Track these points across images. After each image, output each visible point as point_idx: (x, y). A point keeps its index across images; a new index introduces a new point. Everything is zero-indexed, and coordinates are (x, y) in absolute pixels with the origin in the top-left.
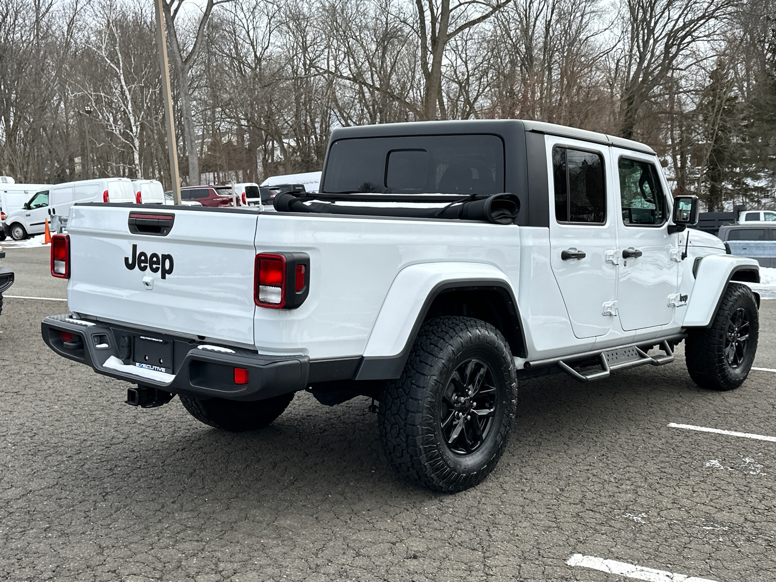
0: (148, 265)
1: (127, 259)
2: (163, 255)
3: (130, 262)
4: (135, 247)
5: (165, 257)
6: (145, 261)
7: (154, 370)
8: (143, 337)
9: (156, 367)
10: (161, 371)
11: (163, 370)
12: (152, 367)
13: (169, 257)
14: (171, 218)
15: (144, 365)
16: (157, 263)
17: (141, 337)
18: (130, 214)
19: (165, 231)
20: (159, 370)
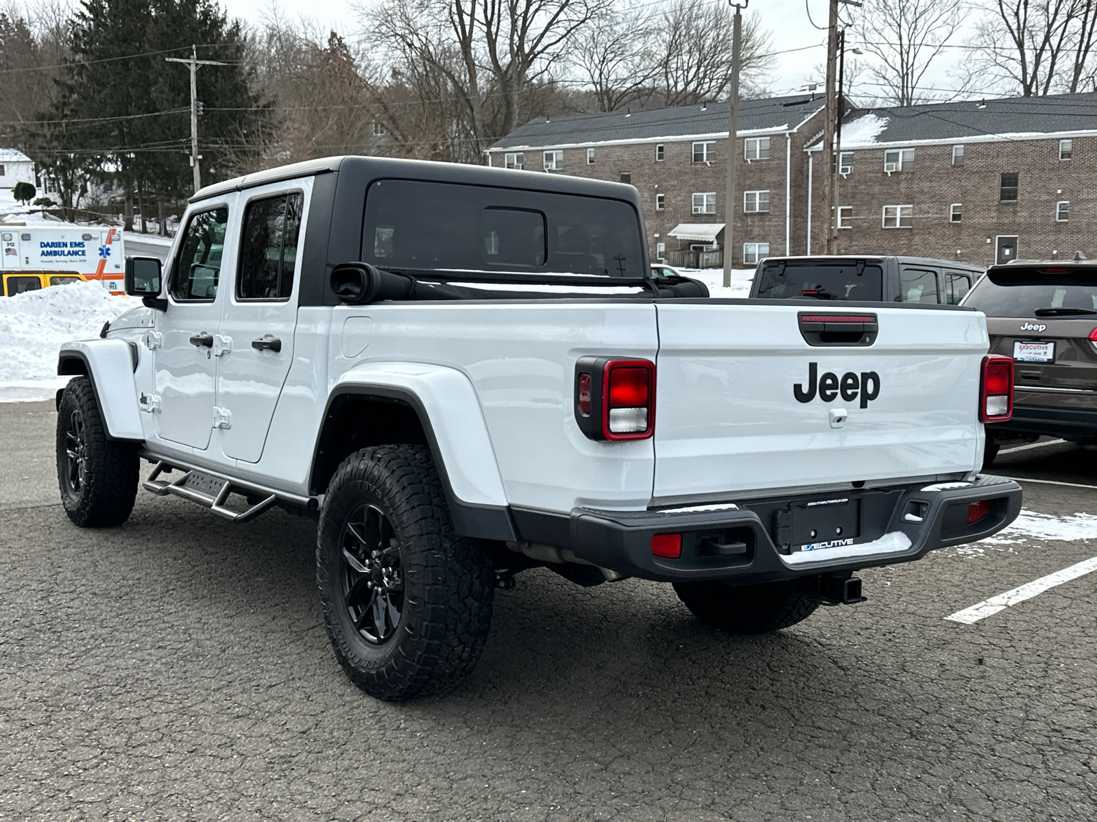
0: (839, 391)
1: (797, 388)
2: (862, 374)
3: (805, 390)
4: (813, 367)
5: (866, 376)
6: (834, 386)
7: (834, 546)
8: (812, 504)
9: (836, 542)
10: (846, 544)
11: (850, 541)
12: (829, 544)
13: (874, 376)
14: (872, 319)
15: (814, 545)
16: (855, 386)
17: (809, 504)
18: (801, 315)
19: (868, 340)
20: (842, 545)
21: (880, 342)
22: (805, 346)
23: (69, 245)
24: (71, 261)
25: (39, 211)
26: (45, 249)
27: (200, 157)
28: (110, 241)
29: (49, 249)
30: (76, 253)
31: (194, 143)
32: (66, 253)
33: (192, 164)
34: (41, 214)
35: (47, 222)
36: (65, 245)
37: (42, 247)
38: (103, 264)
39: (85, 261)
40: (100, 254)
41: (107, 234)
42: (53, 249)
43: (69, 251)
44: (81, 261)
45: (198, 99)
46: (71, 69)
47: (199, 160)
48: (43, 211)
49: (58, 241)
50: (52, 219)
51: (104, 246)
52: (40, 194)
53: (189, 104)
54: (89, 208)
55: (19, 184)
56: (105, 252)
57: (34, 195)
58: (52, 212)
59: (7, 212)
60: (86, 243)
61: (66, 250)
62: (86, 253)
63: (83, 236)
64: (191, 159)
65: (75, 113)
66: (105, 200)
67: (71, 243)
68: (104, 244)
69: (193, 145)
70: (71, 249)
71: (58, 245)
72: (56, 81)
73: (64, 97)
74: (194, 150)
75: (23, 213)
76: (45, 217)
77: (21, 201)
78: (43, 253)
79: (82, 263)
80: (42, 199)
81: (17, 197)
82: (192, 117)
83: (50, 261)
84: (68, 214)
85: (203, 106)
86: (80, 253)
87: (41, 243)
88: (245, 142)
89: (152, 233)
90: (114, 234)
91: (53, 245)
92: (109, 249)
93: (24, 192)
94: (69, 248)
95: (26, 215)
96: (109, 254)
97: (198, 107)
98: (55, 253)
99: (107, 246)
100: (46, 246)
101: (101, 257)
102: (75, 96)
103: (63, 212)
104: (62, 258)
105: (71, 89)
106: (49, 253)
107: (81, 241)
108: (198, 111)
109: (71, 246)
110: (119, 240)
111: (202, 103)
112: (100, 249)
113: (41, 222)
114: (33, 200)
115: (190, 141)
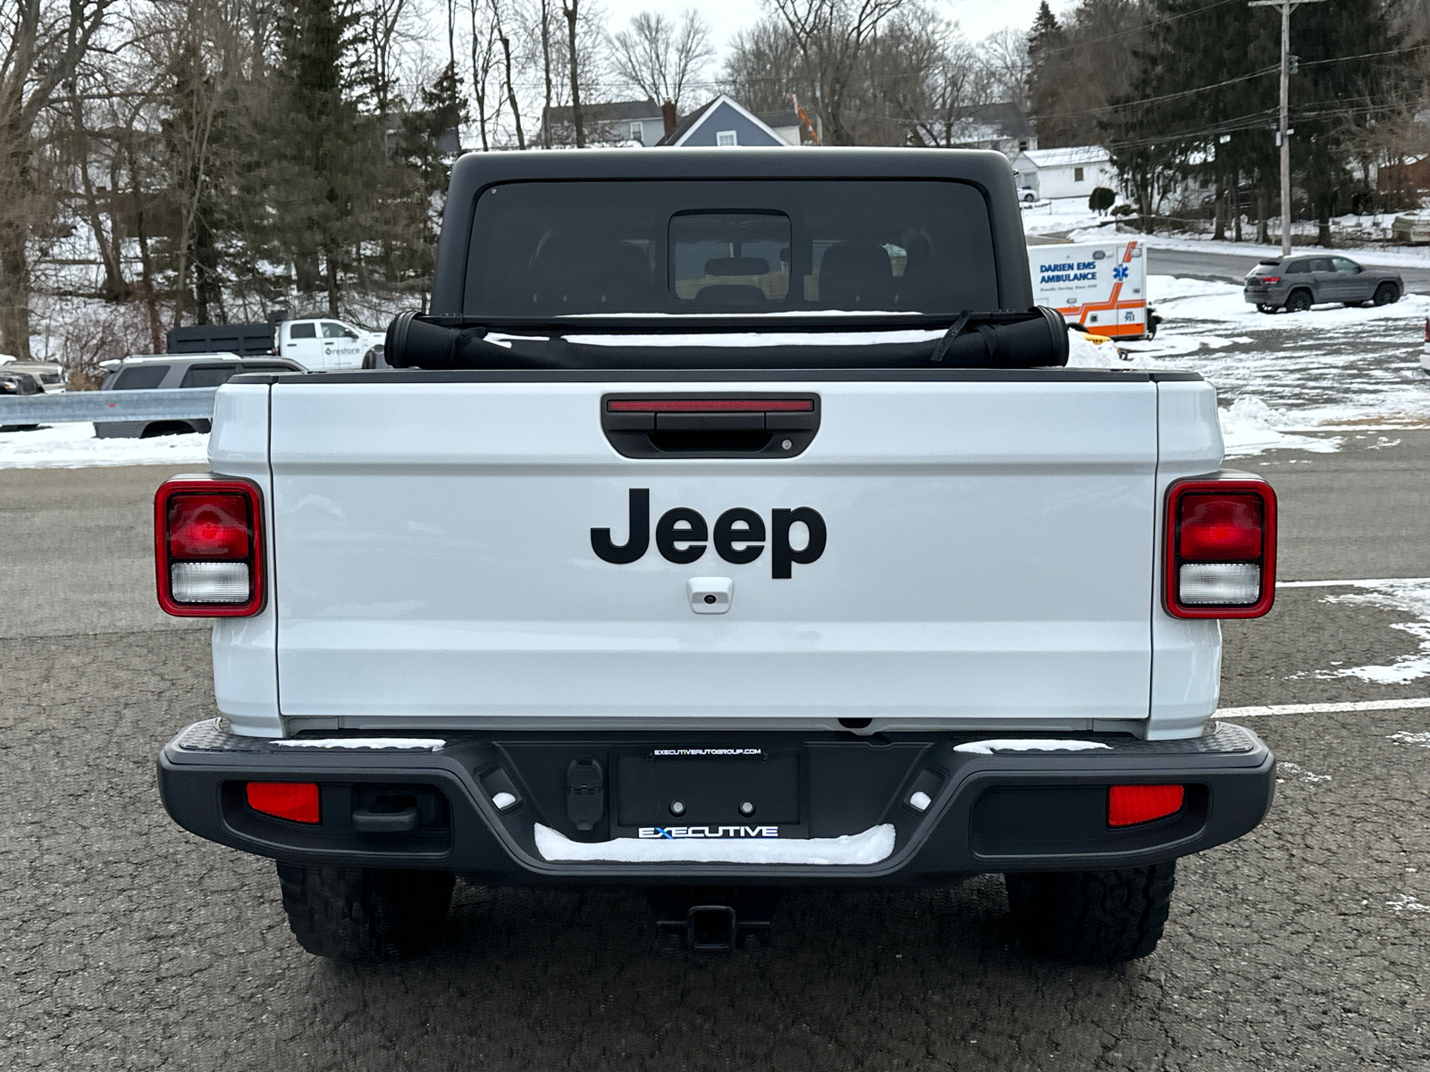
0: (708, 543)
1: (601, 535)
2: (776, 513)
3: (620, 538)
4: (639, 500)
5: (783, 519)
7: (726, 836)
8: (667, 752)
9: (732, 829)
10: (760, 835)
11: (770, 830)
13: (808, 515)
14: (808, 405)
16: (753, 535)
17: (657, 752)
18: (608, 401)
19: (787, 445)
20: (747, 836)
21: (817, 450)
22: (615, 457)
23: (1075, 267)
24: (1077, 287)
25: (1111, 222)
26: (1046, 274)
27: (1291, 132)
28: (1128, 258)
29: (1050, 274)
30: (1084, 277)
31: (1284, 113)
32: (1072, 277)
33: (1278, 143)
34: (1114, 226)
35: (1121, 236)
36: (1071, 267)
37: (1042, 271)
38: (1117, 288)
39: (1095, 286)
40: (1115, 276)
41: (1125, 249)
42: (1056, 273)
43: (1076, 275)
44: (1090, 286)
45: (1291, 53)
46: (1154, 35)
47: (1290, 136)
48: (1117, 222)
49: (1062, 263)
50: (1126, 232)
51: (1121, 265)
52: (1119, 201)
53: (1279, 60)
54: (1174, 213)
55: (1095, 191)
56: (1121, 273)
57: (1112, 202)
58: (1128, 223)
59: (1075, 226)
60: (1097, 263)
61: (1072, 273)
62: (1097, 276)
63: (1094, 255)
64: (1278, 135)
65: (1158, 91)
66: (1195, 202)
67: (1078, 265)
68: (1120, 262)
69: (1281, 116)
70: (1078, 272)
71: (1062, 267)
72: (1135, 53)
73: (1145, 72)
74: (1283, 123)
75: (1093, 227)
76: (1118, 230)
77: (1097, 211)
78: (1043, 279)
79: (1092, 289)
80: (1121, 207)
81: (1093, 206)
82: (1282, 77)
83: (1052, 289)
84: (1148, 224)
85: (1298, 61)
86: (1090, 276)
87: (1042, 267)
88: (1369, 102)
89: (1246, 241)
90: (1134, 248)
91: (1056, 268)
92: (1126, 269)
93: (1101, 199)
94: (1076, 271)
95: (1097, 229)
96: (1126, 276)
97: (1291, 63)
98: (1058, 279)
99: (1125, 265)
100: (1047, 270)
101: (1116, 280)
102: (1159, 69)
103: (1139, 222)
104: (1067, 284)
105: (1154, 61)
106: (1050, 279)
107: (1091, 260)
108: (1291, 69)
109: (1078, 268)
110: (1140, 256)
111: (1297, 58)
112: (1115, 270)
113: (1112, 236)
114: (1110, 209)
115: (1279, 110)
